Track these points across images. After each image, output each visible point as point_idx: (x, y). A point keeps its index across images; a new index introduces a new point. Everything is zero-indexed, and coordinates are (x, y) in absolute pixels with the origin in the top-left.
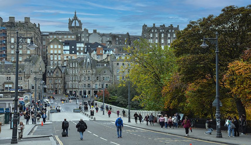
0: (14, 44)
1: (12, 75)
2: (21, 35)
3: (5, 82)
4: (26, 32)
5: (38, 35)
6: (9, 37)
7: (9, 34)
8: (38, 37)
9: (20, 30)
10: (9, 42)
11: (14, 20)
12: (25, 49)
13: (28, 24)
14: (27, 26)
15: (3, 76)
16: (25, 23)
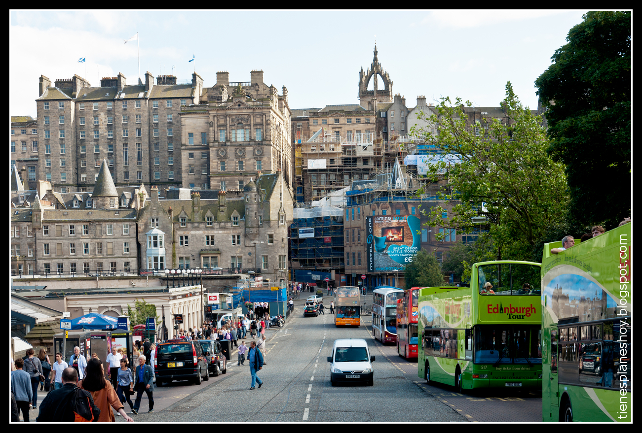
0: (225, 145)
1: (217, 230)
2: (242, 119)
3: (202, 250)
4: (251, 111)
5: (283, 117)
6: (216, 125)
7: (216, 119)
8: (282, 122)
9: (239, 105)
10: (215, 141)
11: (228, 79)
12: (250, 159)
13: (258, 90)
14: (257, 95)
15: (197, 232)
16: (252, 86)
